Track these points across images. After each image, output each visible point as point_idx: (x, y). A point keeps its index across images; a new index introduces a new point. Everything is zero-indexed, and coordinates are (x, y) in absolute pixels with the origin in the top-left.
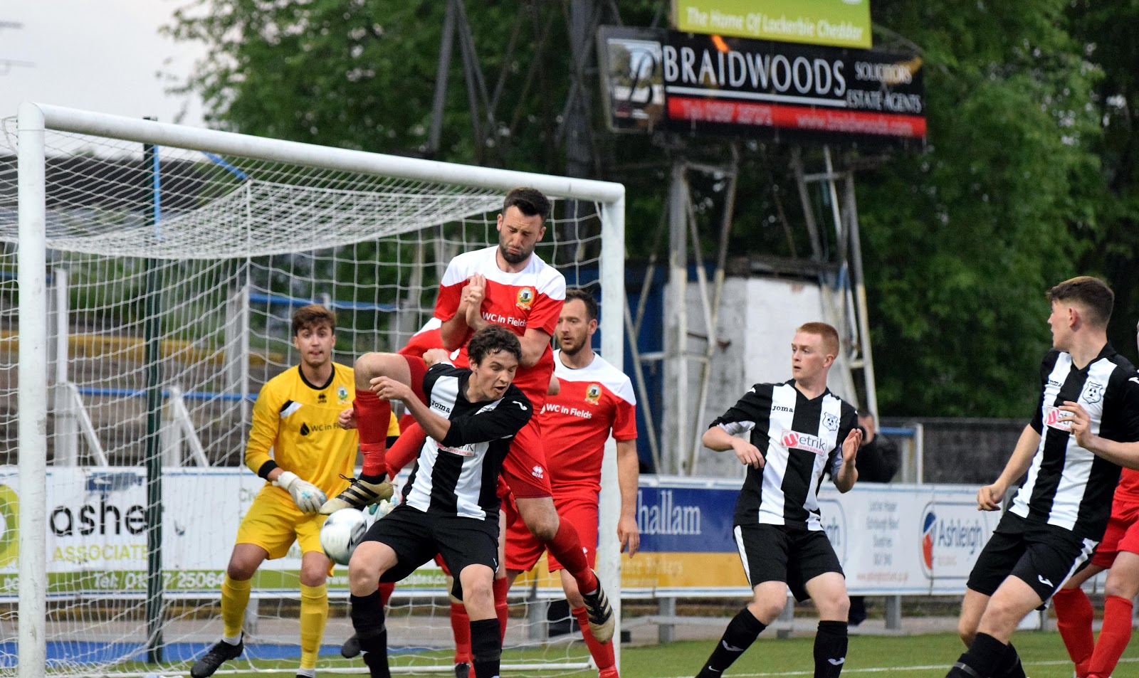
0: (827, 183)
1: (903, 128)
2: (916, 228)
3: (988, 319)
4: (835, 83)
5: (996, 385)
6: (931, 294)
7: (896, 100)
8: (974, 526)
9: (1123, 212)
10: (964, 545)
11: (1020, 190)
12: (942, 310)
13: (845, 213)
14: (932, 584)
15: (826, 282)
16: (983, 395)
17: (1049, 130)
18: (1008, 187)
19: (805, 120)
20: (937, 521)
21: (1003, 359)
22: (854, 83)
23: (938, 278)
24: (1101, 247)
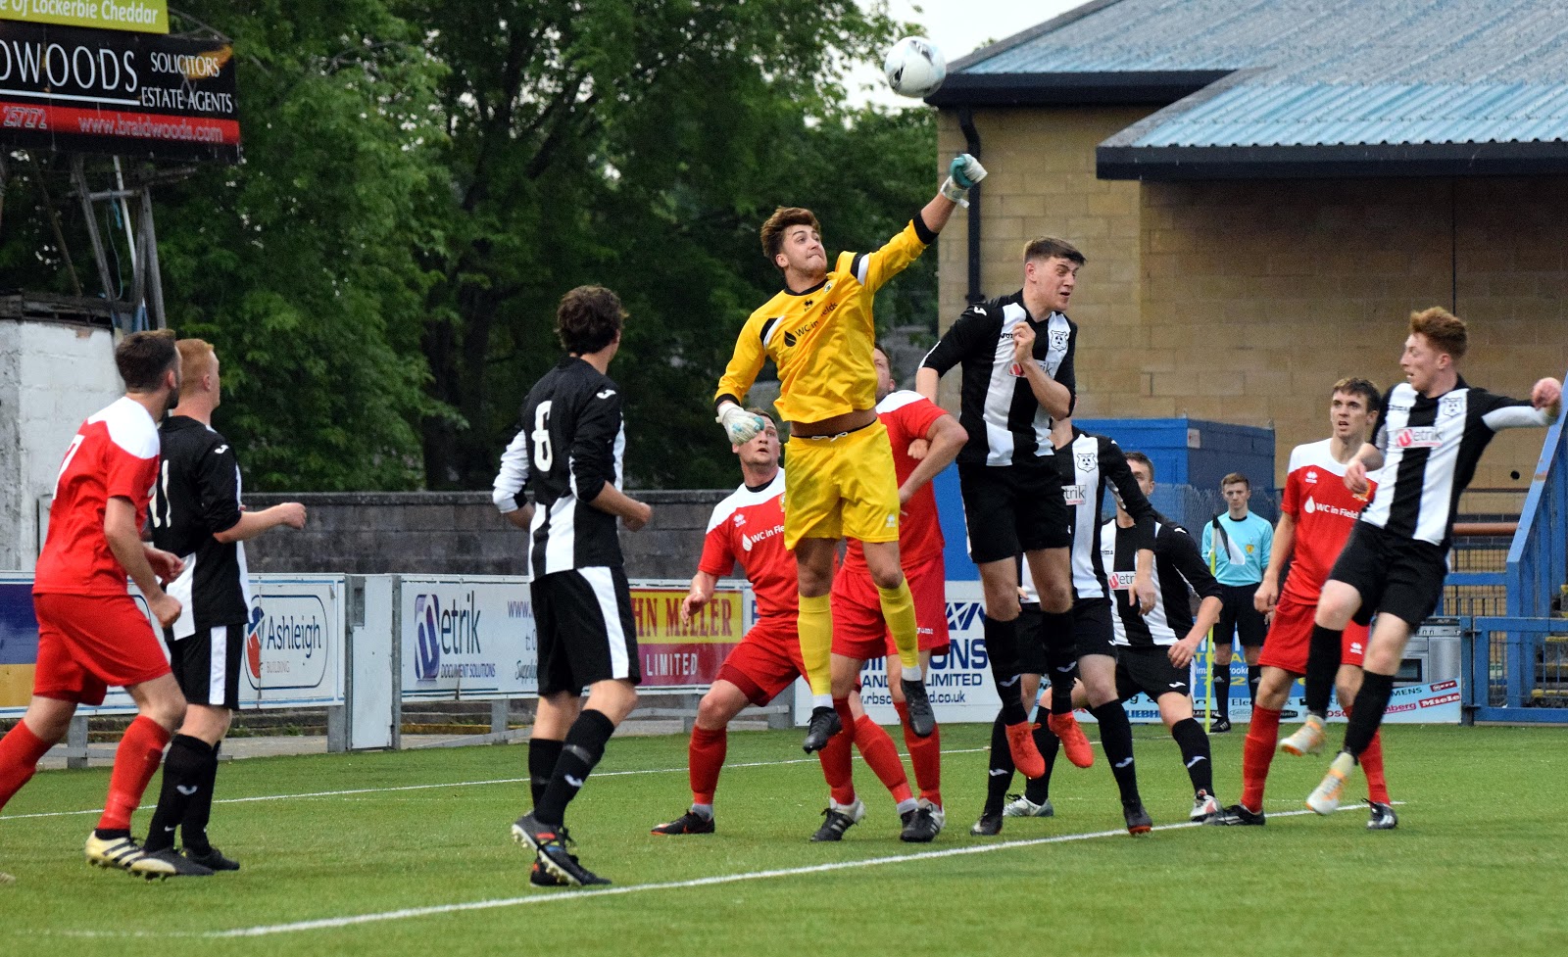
0: (118, 201)
1: (212, 133)
2: (227, 259)
3: (317, 368)
4: (126, 78)
5: (328, 449)
6: (247, 338)
7: (201, 99)
8: (311, 623)
9: (479, 235)
10: (298, 647)
11: (355, 209)
12: (263, 358)
13: (142, 238)
14: (260, 696)
15: (119, 326)
16: (315, 462)
17: (387, 137)
18: (338, 206)
19: (88, 124)
20: (266, 618)
21: (338, 418)
22: (148, 78)
23: (256, 319)
24: (453, 277)
